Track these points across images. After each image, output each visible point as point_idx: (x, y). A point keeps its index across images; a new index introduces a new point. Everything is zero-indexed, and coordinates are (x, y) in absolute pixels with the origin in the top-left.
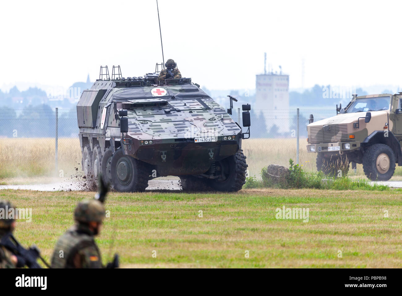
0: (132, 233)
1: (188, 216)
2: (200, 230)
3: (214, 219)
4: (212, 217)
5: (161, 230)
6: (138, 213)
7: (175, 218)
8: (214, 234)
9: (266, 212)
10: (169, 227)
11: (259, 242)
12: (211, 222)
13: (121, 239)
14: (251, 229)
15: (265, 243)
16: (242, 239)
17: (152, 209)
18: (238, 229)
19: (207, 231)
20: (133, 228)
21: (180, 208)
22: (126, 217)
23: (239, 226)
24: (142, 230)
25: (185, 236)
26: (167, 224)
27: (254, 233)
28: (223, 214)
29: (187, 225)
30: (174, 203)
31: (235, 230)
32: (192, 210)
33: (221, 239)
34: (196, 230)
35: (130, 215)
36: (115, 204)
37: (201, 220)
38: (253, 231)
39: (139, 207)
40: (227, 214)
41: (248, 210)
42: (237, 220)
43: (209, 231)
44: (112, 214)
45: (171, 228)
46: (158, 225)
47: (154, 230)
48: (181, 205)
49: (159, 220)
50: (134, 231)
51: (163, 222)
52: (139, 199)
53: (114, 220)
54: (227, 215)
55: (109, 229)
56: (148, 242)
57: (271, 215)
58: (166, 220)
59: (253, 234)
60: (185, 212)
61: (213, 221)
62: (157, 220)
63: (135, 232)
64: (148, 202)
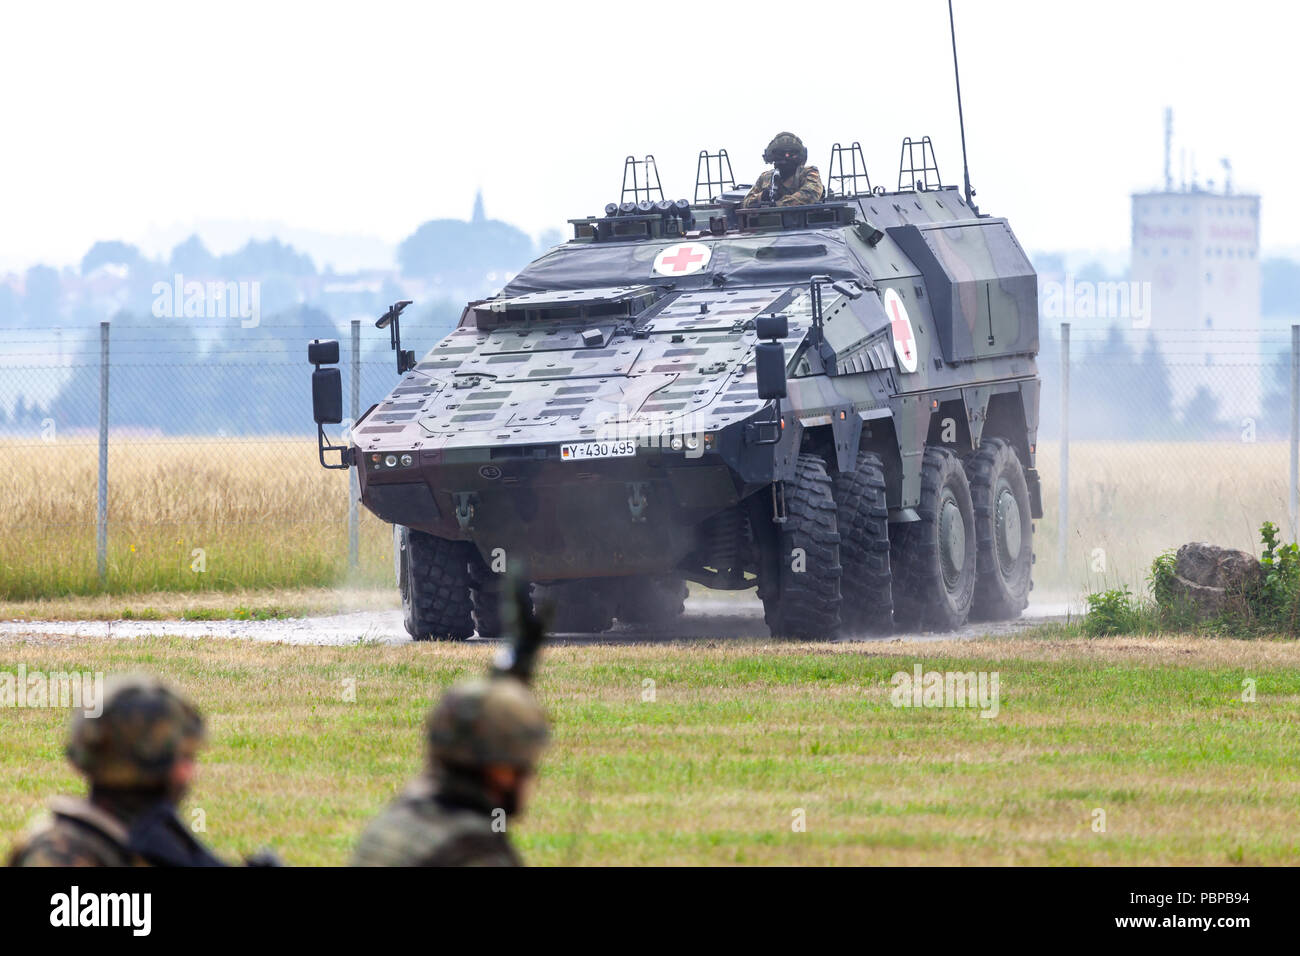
0: (648, 807)
1: (865, 742)
2: (912, 797)
3: (966, 757)
4: (958, 747)
5: (762, 799)
6: (670, 730)
7: (814, 751)
8: (965, 813)
9: (1168, 729)
10: (790, 787)
11: (1141, 845)
12: (955, 765)
13: (606, 831)
14: (1109, 792)
15: (1168, 848)
16: (1074, 835)
17: (726, 717)
18: (1058, 795)
19: (941, 803)
20: (651, 789)
21: (836, 714)
22: (623, 746)
23: (1064, 784)
24: (684, 795)
25: (854, 819)
26: (782, 775)
27: (1124, 812)
28: (1002, 736)
29: (861, 779)
30: (811, 691)
31: (1050, 796)
32: (883, 720)
33: (995, 833)
34: (899, 796)
35: (641, 736)
36: (582, 696)
37: (917, 758)
38: (1120, 801)
39: (673, 707)
40: (1016, 734)
41: (1099, 722)
42: (1059, 760)
43: (946, 803)
44: (570, 734)
45: (801, 789)
46: (750, 777)
47: (734, 796)
48: (837, 702)
49: (754, 760)
50: (656, 800)
51: (767, 766)
52: (675, 675)
53: (579, 758)
54: (1016, 740)
55: (556, 790)
56: (710, 843)
57: (1189, 741)
58: (781, 759)
59: (1118, 813)
60: (853, 727)
61: (962, 764)
62: (744, 758)
63: (659, 805)
64: (709, 690)
